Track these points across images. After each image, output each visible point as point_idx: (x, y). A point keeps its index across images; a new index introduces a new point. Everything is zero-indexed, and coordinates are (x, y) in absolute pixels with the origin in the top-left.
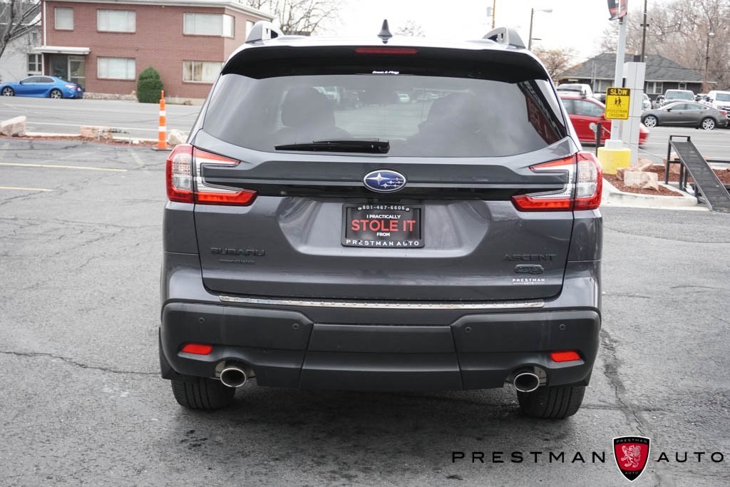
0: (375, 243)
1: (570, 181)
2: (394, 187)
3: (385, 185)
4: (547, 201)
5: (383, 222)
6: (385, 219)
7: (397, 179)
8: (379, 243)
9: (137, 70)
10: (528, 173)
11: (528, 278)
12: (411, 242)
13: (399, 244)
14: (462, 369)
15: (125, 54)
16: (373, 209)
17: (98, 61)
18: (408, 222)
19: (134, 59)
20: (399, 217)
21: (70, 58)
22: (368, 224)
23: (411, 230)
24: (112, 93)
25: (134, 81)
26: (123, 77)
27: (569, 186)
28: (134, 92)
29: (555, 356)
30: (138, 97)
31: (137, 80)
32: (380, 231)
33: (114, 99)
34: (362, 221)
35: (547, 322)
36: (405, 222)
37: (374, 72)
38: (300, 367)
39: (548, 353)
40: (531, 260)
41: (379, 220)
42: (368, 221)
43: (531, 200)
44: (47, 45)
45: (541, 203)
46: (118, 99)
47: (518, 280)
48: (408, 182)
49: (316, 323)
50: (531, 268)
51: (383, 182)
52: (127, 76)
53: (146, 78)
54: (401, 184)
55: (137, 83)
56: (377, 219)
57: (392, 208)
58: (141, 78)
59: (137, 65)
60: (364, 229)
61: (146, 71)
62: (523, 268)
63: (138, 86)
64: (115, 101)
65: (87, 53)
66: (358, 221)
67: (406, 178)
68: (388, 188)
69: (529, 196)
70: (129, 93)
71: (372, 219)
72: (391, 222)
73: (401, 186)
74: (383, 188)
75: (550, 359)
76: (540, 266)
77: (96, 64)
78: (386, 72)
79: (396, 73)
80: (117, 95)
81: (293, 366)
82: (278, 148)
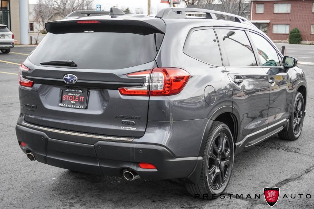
0: (69, 106)
1: (147, 82)
2: (73, 82)
3: (70, 81)
4: (135, 91)
5: (73, 97)
6: (74, 96)
7: (74, 78)
8: (70, 106)
9: (290, 30)
10: (125, 77)
11: (128, 127)
12: (81, 106)
13: (77, 107)
14: (101, 165)
15: (285, 22)
16: (75, 91)
17: (273, 26)
18: (82, 97)
19: (289, 24)
20: (79, 95)
21: (262, 25)
22: (68, 97)
23: (82, 101)
24: (277, 40)
25: (288, 34)
26: (284, 33)
27: (146, 84)
28: (288, 39)
29: (140, 165)
30: (289, 41)
31: (290, 34)
32: (72, 101)
33: (279, 42)
34: (67, 96)
35: (133, 148)
36: (81, 97)
37: (85, 31)
38: (45, 156)
39: (137, 164)
40: (129, 118)
41: (72, 96)
42: (68, 96)
43: (126, 90)
44: (252, 20)
45: (132, 92)
46: (281, 42)
47: (123, 127)
48: (78, 80)
49: (50, 138)
50: (129, 122)
51: (69, 79)
52: (285, 32)
53: (293, 33)
54: (75, 81)
55: (289, 35)
56: (72, 95)
57: (77, 91)
58: (291, 33)
59: (290, 27)
60: (67, 100)
61: (293, 30)
62: (125, 122)
63: (290, 37)
64: (279, 43)
65: (269, 23)
66: (65, 96)
67: (78, 78)
68: (71, 82)
69: (125, 88)
70: (286, 40)
71: (70, 95)
72: (76, 97)
73: (75, 82)
74: (69, 82)
75: (138, 166)
76: (133, 121)
77: (272, 27)
78: (89, 31)
79: (93, 31)
80: (280, 41)
81: (44, 155)
82: (42, 64)
